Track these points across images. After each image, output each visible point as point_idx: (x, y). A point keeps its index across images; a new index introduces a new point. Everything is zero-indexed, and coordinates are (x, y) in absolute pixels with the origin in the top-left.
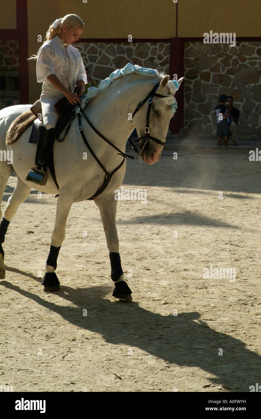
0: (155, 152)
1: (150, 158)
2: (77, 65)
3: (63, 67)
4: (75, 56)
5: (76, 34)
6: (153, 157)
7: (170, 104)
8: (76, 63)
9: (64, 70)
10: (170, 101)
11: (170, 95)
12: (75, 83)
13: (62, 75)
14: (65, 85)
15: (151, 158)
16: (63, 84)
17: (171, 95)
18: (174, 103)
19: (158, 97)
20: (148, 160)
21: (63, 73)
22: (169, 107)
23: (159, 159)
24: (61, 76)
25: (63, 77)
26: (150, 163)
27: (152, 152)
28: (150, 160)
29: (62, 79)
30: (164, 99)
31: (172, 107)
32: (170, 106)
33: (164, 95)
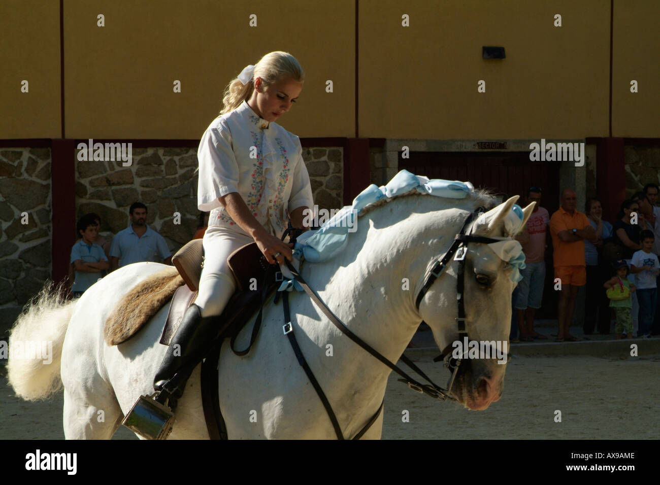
0: (489, 378)
1: (478, 393)
2: (289, 170)
3: (253, 175)
4: (285, 151)
5: (283, 95)
6: (485, 391)
7: (507, 260)
8: (285, 167)
9: (254, 182)
10: (507, 252)
11: (508, 238)
12: (284, 213)
13: (250, 194)
14: (256, 217)
15: (482, 394)
16: (253, 214)
17: (510, 237)
18: (517, 256)
19: (479, 244)
20: (473, 400)
21: (253, 188)
22: (506, 266)
23: (500, 395)
24: (249, 196)
25: (254, 197)
26: (480, 406)
27: (482, 378)
28: (479, 400)
29: (250, 203)
30: (492, 246)
31: (513, 265)
32: (507, 263)
33: (493, 237)
